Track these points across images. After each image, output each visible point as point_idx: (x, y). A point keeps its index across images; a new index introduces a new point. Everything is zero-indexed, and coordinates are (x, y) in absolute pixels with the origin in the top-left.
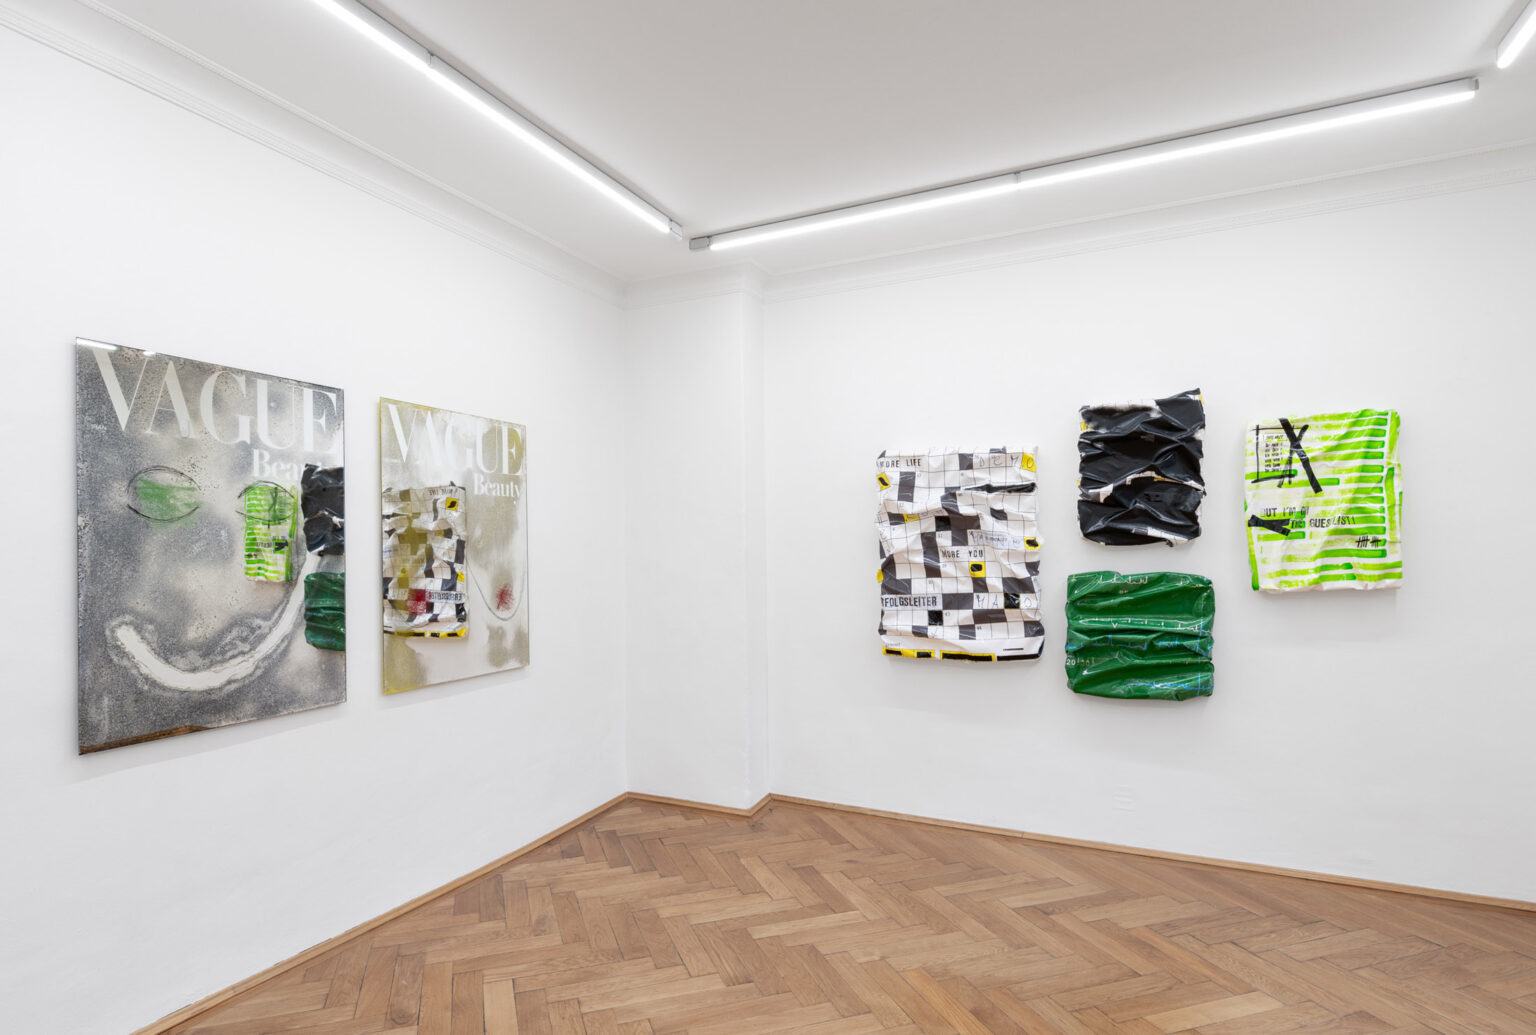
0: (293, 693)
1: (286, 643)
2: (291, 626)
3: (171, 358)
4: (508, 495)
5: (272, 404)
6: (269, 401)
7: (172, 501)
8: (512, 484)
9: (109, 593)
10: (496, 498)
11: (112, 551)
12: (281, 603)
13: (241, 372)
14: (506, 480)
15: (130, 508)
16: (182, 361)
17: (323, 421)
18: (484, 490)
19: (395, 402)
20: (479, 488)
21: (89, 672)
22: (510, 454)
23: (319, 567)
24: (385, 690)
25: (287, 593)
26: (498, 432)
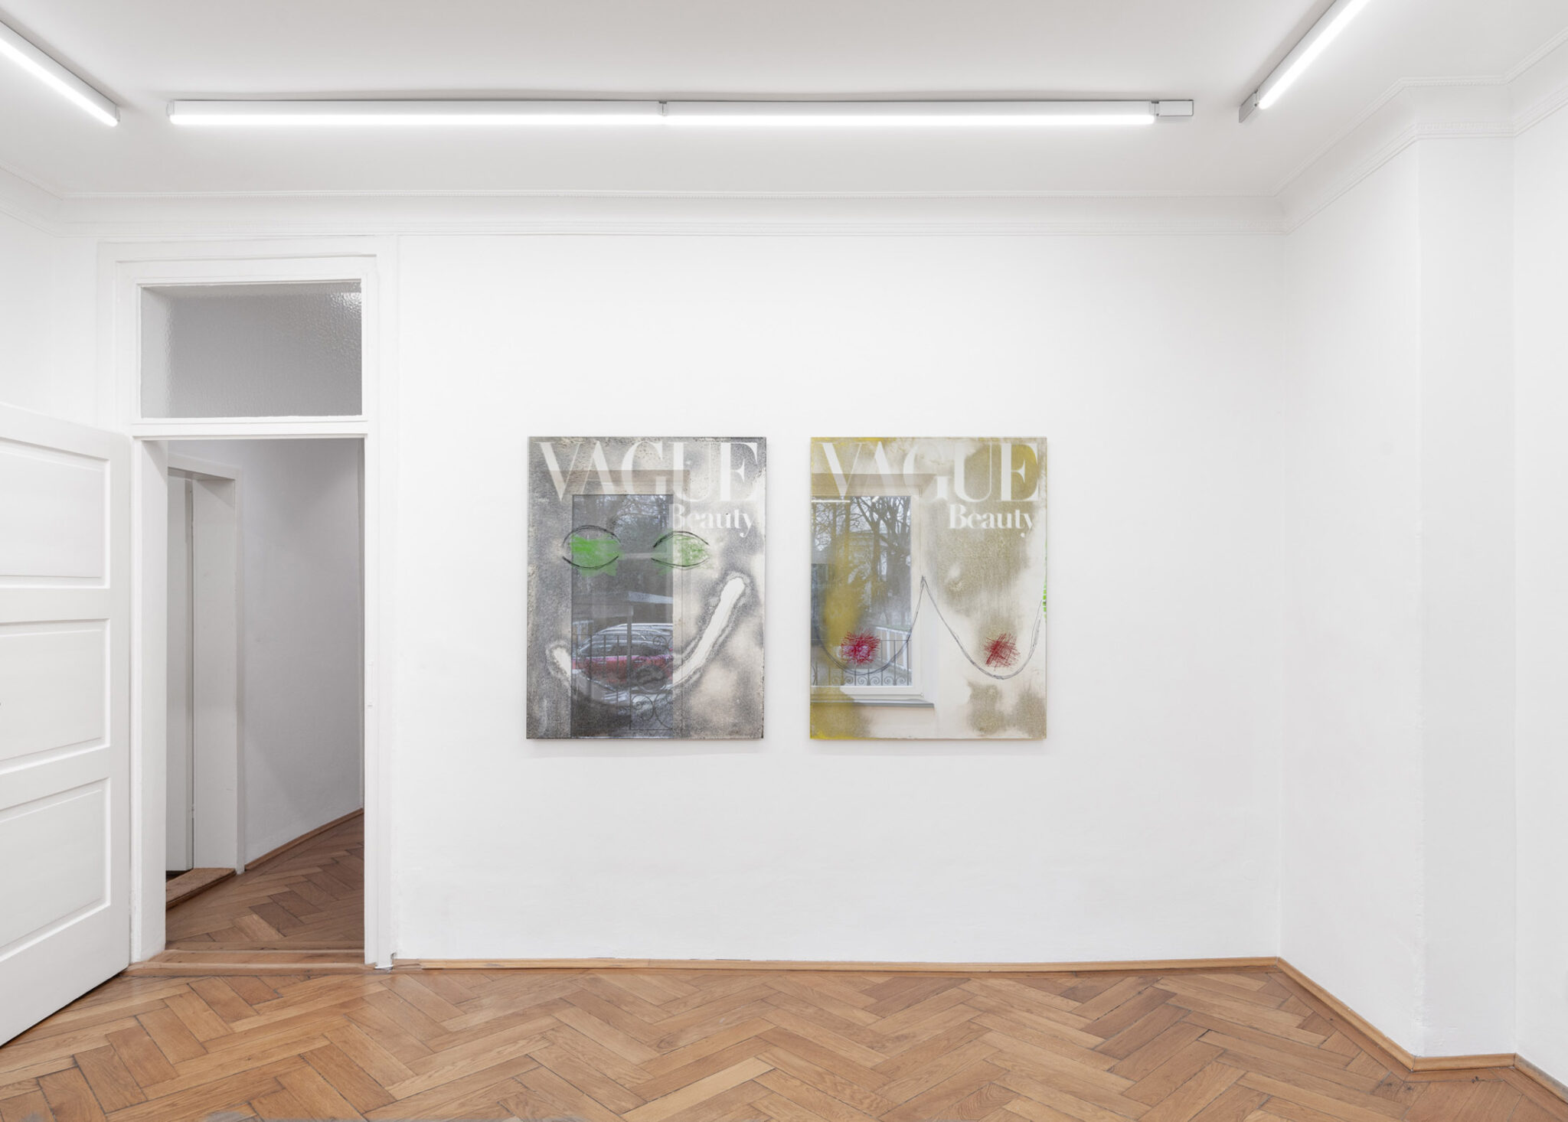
0: (705, 721)
1: (698, 675)
2: (704, 661)
3: (598, 438)
4: (1009, 525)
5: (689, 463)
6: (685, 460)
7: (597, 553)
8: (1018, 512)
9: (549, 623)
10: (987, 532)
11: (551, 592)
12: (694, 639)
13: (658, 439)
14: (1007, 508)
15: (565, 559)
16: (607, 439)
17: (741, 471)
18: (967, 522)
19: (831, 440)
20: (958, 521)
21: (534, 680)
22: (1015, 477)
23: (734, 607)
24: (813, 735)
25: (701, 631)
26: (994, 451)
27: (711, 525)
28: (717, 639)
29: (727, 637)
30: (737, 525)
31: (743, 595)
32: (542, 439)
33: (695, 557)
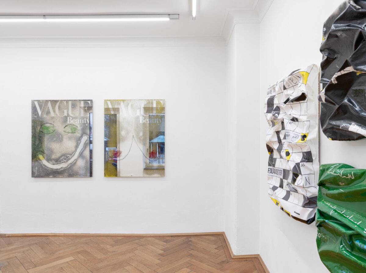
0: (77, 172)
1: (75, 161)
3: (49, 100)
4: (155, 122)
5: (73, 106)
7: (49, 130)
8: (157, 119)
9: (37, 148)
11: (38, 140)
12: (74, 152)
13: (65, 100)
15: (41, 131)
16: (52, 101)
17: (86, 108)
18: (144, 121)
19: (109, 100)
20: (142, 121)
21: (34, 162)
23: (85, 143)
24: (105, 175)
25: (76, 150)
26: (151, 103)
27: (79, 122)
28: (80, 152)
29: (83, 151)
30: (85, 122)
31: (87, 140)
32: (35, 101)
33: (75, 130)
